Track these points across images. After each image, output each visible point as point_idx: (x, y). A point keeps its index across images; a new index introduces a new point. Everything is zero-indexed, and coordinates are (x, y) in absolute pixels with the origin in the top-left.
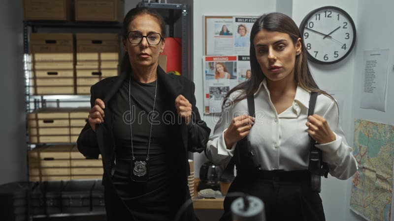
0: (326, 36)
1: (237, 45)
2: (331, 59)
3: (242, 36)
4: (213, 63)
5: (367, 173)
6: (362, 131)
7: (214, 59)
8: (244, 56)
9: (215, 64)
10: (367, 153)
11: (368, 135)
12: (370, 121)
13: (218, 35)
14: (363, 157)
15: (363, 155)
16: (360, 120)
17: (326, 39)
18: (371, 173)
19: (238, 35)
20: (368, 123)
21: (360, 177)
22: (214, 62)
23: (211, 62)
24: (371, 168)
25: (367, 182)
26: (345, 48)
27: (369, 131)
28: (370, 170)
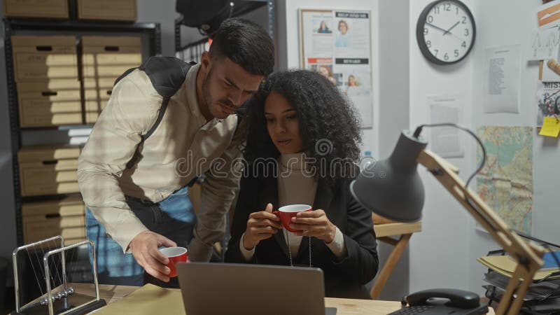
0: (446, 32)
1: (337, 45)
2: (452, 58)
3: (343, 34)
4: (316, 66)
5: (499, 184)
6: (488, 139)
7: (318, 61)
8: (346, 59)
9: (318, 67)
10: (497, 162)
11: (498, 143)
12: (499, 125)
13: (316, 33)
14: (491, 169)
15: (492, 165)
16: (485, 127)
17: (446, 35)
18: (504, 182)
19: (339, 33)
20: (497, 128)
21: (488, 191)
22: (318, 64)
23: (315, 64)
24: (504, 177)
25: (499, 195)
26: (465, 46)
27: (498, 137)
28: (502, 180)
